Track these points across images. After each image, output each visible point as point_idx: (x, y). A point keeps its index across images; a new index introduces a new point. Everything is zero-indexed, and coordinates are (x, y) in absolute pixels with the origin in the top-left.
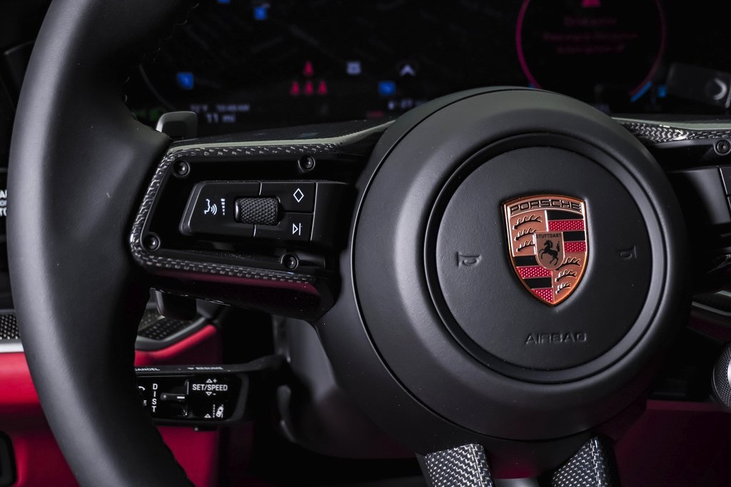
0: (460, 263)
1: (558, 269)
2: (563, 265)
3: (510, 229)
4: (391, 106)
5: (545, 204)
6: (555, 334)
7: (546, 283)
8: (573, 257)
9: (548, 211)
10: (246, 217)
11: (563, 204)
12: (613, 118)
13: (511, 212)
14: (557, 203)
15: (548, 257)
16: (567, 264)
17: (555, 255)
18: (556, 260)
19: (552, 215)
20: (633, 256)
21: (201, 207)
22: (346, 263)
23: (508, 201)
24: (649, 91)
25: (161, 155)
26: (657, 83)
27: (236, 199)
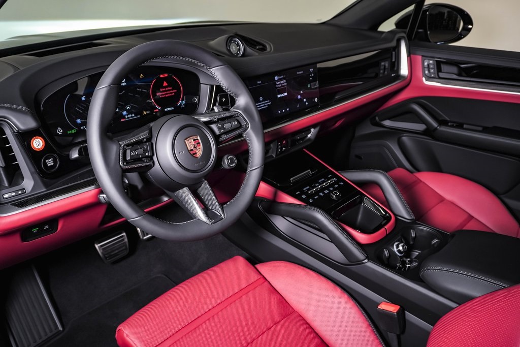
0: (180, 153)
2: (198, 149)
3: (187, 145)
4: (126, 117)
5: (192, 138)
6: (199, 162)
7: (196, 153)
8: (199, 147)
13: (187, 141)
14: (194, 138)
19: (194, 140)
20: (208, 145)
21: (131, 154)
22: (155, 158)
23: (185, 139)
24: (182, 103)
25: (120, 145)
26: (182, 100)
27: (135, 150)
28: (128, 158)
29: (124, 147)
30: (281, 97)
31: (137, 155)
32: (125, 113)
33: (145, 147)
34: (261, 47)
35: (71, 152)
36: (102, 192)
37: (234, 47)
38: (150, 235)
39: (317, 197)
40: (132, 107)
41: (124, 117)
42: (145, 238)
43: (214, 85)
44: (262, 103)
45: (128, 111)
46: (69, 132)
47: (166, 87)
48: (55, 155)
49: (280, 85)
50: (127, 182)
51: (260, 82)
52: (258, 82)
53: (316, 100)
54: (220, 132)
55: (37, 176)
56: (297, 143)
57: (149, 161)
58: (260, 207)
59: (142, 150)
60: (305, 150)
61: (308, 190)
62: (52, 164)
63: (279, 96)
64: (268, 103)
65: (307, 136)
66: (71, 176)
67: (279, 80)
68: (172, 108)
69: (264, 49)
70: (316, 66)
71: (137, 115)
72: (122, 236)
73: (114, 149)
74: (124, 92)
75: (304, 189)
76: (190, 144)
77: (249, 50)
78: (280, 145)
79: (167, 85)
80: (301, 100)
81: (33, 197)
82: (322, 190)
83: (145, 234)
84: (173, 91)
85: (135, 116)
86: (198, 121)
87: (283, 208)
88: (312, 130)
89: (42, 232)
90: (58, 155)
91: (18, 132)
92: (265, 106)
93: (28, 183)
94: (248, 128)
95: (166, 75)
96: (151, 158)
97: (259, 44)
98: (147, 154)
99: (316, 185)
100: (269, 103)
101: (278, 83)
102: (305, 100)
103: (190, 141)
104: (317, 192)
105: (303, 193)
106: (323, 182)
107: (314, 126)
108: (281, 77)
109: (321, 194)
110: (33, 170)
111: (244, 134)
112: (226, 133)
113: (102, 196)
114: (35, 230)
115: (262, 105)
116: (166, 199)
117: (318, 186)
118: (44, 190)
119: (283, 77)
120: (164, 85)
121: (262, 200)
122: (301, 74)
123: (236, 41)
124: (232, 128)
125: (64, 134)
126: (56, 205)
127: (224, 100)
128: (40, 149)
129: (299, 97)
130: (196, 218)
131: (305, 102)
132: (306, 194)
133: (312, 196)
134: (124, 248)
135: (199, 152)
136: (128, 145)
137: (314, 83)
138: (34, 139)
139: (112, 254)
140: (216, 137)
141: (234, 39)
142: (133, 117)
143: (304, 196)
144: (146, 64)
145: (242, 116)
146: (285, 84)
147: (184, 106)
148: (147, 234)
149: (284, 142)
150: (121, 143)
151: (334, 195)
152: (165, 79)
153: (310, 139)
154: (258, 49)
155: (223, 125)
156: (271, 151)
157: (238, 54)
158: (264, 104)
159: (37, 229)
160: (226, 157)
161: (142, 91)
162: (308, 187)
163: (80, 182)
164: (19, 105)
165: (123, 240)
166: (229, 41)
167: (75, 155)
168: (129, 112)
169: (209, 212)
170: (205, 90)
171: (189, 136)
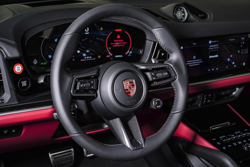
2: (132, 90)
3: (124, 85)
4: (85, 58)
7: (130, 93)
8: (133, 88)
10: (86, 86)
14: (130, 80)
15: (130, 89)
17: (131, 88)
19: (130, 82)
20: (141, 87)
21: (80, 85)
22: (98, 92)
23: (123, 81)
24: (129, 52)
25: (74, 78)
26: (130, 51)
27: (84, 84)
28: (78, 88)
29: (76, 79)
30: (212, 58)
31: (85, 87)
32: (84, 55)
33: (92, 82)
34: (203, 15)
35: (39, 78)
36: (55, 111)
37: (179, 14)
38: (92, 155)
39: (230, 146)
40: (91, 51)
41: (83, 58)
42: (88, 156)
43: (156, 42)
44: (194, 61)
45: (87, 53)
46: (42, 64)
47: (118, 39)
48: (29, 79)
49: (213, 48)
50: (76, 107)
51: (196, 44)
52: (194, 44)
53: (244, 64)
54: (152, 78)
55: (13, 92)
56: (222, 98)
57: (94, 93)
58: (180, 146)
59: (89, 84)
60: (228, 105)
61: (224, 138)
62: (26, 85)
63: (210, 57)
64: (199, 61)
65: (232, 93)
66: (37, 96)
67: (212, 44)
68: (121, 56)
69: (205, 17)
70: (248, 36)
71: (94, 58)
72: (71, 151)
73: (68, 80)
74: (86, 39)
75: (221, 137)
76: (127, 85)
77: (192, 17)
78: (206, 97)
79: (119, 37)
80: (230, 63)
81: (8, 106)
82: (236, 140)
83: (89, 153)
84: (124, 43)
85: (92, 58)
86: (137, 68)
87: (199, 149)
88: (237, 89)
89: (10, 134)
90: (31, 79)
91: (6, 59)
92: (198, 63)
93: (7, 96)
94: (176, 79)
95: (120, 30)
96: (95, 91)
97: (202, 12)
98: (92, 87)
99: (232, 136)
100: (201, 62)
101: (211, 46)
102: (233, 63)
103: (127, 82)
104: (231, 142)
105: (218, 140)
106: (239, 134)
107: (239, 86)
108: (214, 42)
109: (235, 144)
110: (12, 87)
111: (172, 83)
112: (157, 80)
113: (55, 114)
114: (5, 132)
115: (194, 63)
116: (106, 126)
117: (233, 137)
118: (17, 103)
119: (216, 41)
120: (118, 37)
121: (184, 140)
122: (233, 41)
123: (182, 9)
124: (162, 77)
125: (38, 65)
126: (23, 115)
127: (163, 54)
128: (19, 73)
129: (229, 60)
130: (122, 143)
131: (234, 65)
132: (221, 141)
133: (226, 144)
134: (70, 160)
135: (133, 92)
136: (79, 79)
137: (244, 50)
138: (16, 65)
139: (60, 163)
140: (149, 83)
141: (181, 7)
142: (90, 58)
143: (219, 143)
144: (105, 20)
145: (173, 69)
146: (217, 48)
147: (130, 55)
148: (90, 154)
149: (210, 95)
150: (74, 76)
151: (246, 146)
152: (119, 33)
153: (234, 96)
154: (199, 17)
155: (155, 74)
156: (197, 101)
157: (182, 19)
158: (196, 62)
159: (7, 131)
160: (154, 99)
161: (100, 40)
162: (224, 136)
163: (42, 101)
164: (11, 40)
165: (71, 154)
166: (177, 8)
167: (41, 81)
168: (88, 55)
169: (133, 140)
170: (149, 44)
171: (127, 78)
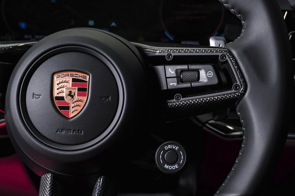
0: (34, 98)
1: (73, 103)
2: (75, 101)
5: (72, 75)
6: (69, 130)
7: (68, 108)
9: (72, 78)
11: (79, 76)
12: (131, 42)
13: (57, 78)
14: (77, 76)
16: (77, 101)
18: (73, 99)
19: (74, 80)
20: (109, 99)
54: (168, 83)
76: (63, 85)
135: (79, 108)
145: (235, 64)
